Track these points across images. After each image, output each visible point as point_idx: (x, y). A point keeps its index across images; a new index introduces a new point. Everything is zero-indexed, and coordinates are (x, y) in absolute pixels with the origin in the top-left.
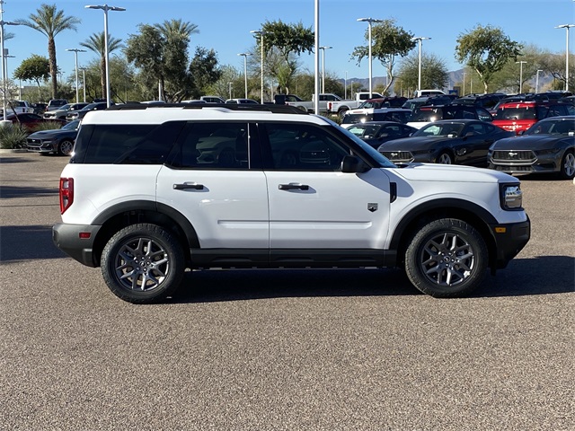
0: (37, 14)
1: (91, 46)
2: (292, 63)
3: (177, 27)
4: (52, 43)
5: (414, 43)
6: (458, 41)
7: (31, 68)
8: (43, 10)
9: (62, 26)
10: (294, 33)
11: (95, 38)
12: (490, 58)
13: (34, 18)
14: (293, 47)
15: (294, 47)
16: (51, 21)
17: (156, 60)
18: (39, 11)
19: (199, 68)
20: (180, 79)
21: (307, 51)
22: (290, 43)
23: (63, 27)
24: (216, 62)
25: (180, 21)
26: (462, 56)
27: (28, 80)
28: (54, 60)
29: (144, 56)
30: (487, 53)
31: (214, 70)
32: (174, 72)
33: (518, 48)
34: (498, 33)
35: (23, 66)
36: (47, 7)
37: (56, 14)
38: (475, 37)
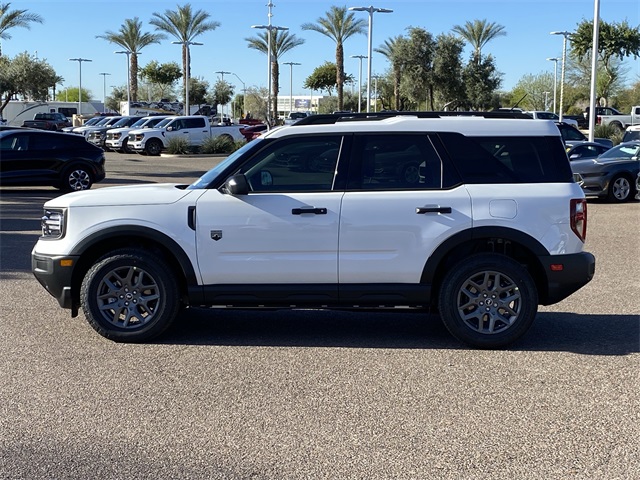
0: (325, 17)
1: (386, 51)
2: (613, 69)
3: (481, 29)
4: (340, 48)
7: (323, 77)
8: (333, 14)
9: (351, 31)
10: (616, 33)
11: (390, 43)
13: (323, 21)
14: (614, 50)
15: (617, 50)
16: (340, 25)
17: (424, 67)
18: (328, 14)
19: (473, 75)
20: (451, 88)
21: (632, 55)
22: (611, 45)
23: (353, 32)
24: (493, 69)
25: (485, 22)
27: (319, 89)
28: (342, 68)
29: (412, 63)
31: (490, 78)
32: (444, 81)
35: (315, 74)
36: (337, 10)
37: (346, 17)
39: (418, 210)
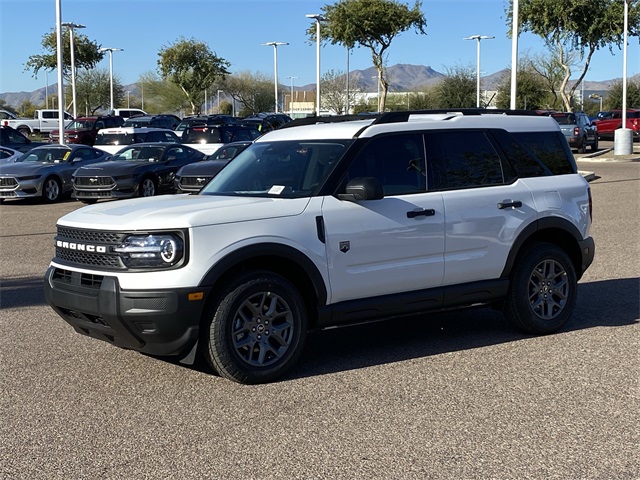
5: (101, 54)
6: (160, 55)
12: (195, 74)
26: (166, 70)
30: (191, 70)
33: (225, 66)
34: (203, 48)
38: (178, 51)
39: (500, 206)
